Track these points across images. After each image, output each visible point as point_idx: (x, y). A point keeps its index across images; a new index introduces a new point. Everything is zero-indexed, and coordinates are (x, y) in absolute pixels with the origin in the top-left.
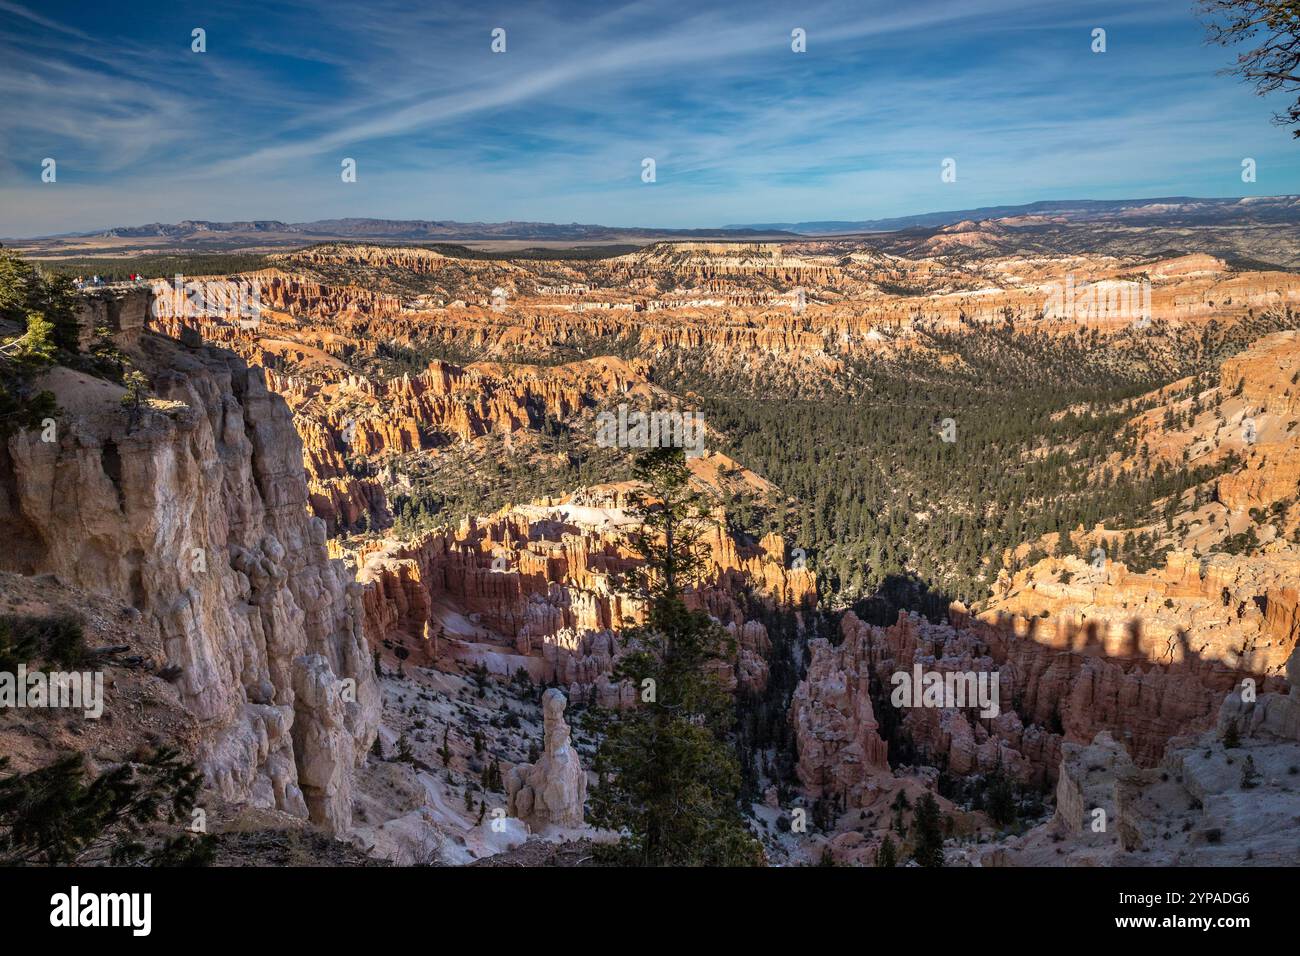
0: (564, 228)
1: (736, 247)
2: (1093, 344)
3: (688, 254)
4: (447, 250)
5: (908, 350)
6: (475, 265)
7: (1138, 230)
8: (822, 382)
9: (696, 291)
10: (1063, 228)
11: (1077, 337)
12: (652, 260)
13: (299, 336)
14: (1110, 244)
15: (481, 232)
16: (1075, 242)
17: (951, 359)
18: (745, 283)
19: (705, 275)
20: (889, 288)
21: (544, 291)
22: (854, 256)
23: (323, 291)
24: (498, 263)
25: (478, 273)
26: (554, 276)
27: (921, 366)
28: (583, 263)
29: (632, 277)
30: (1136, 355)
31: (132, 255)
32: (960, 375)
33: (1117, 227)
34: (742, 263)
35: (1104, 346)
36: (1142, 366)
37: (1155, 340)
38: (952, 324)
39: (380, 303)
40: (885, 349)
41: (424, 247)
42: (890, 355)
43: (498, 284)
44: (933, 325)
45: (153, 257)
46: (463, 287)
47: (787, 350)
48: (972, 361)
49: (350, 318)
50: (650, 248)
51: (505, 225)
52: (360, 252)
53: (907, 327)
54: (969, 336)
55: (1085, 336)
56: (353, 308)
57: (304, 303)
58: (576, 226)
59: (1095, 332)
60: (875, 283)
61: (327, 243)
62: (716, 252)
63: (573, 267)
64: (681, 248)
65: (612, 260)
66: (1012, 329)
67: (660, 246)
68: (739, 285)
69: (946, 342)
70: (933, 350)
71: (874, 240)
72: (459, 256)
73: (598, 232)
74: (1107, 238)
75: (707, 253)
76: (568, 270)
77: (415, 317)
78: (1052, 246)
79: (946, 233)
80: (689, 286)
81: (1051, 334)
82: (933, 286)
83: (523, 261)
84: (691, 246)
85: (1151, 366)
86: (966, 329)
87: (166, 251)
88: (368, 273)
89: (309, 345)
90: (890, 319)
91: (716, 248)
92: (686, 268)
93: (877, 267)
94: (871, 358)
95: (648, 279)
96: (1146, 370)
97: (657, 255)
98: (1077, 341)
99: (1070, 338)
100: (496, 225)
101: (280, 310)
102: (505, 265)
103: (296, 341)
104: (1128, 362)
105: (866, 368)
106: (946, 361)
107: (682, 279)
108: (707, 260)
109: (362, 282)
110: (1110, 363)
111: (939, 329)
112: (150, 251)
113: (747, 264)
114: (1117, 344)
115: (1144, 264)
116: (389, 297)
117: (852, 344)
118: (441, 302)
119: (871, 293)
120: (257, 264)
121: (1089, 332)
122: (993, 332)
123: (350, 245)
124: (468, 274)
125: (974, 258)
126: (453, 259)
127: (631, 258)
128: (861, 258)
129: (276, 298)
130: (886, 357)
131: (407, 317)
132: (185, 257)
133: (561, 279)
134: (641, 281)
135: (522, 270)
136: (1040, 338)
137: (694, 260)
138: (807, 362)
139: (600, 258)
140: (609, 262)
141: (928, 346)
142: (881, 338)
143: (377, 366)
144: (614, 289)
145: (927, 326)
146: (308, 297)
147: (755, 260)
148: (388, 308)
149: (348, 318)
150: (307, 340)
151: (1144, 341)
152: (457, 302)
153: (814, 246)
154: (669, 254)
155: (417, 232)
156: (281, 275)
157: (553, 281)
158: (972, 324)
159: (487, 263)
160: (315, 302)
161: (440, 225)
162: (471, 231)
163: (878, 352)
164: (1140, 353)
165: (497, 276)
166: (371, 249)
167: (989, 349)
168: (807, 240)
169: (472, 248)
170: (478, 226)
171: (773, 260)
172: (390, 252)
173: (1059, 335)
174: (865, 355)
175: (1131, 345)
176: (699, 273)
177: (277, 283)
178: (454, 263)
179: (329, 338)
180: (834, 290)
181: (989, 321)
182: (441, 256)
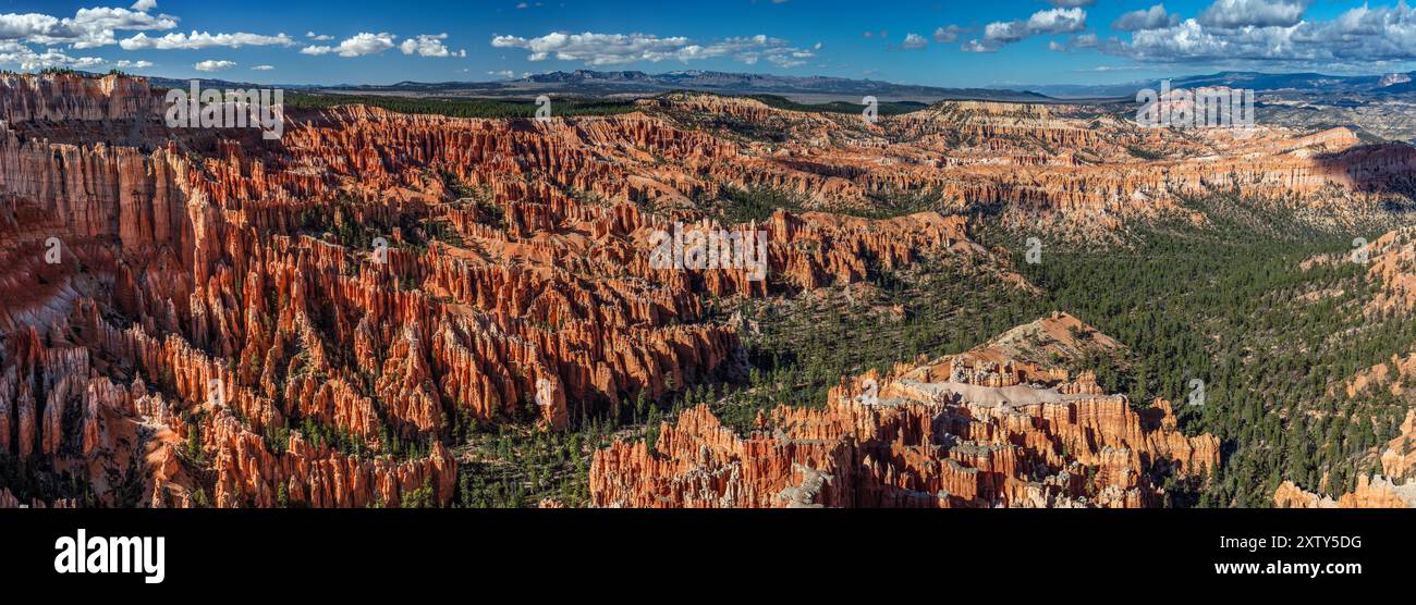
0: (858, 83)
1: (1010, 107)
2: (1297, 204)
3: (970, 112)
4: (772, 100)
5: (1165, 210)
6: (794, 116)
8: (1106, 238)
9: (978, 149)
11: (1286, 198)
12: (942, 118)
13: (657, 174)
15: (790, 84)
17: (1199, 218)
18: (1018, 143)
19: (985, 134)
20: (1135, 152)
21: (852, 143)
22: (1101, 120)
23: (676, 135)
24: (813, 115)
25: (797, 123)
26: (857, 129)
27: (1177, 223)
28: (881, 117)
29: (923, 133)
30: (1327, 213)
32: (1206, 232)
34: (1015, 123)
35: (1305, 206)
37: (1337, 200)
38: (1194, 186)
39: (721, 147)
40: (1147, 208)
41: (753, 97)
42: (1152, 214)
43: (814, 135)
44: (1180, 187)
47: (1074, 209)
48: (1213, 218)
49: (697, 160)
50: (938, 105)
51: (810, 79)
52: (703, 100)
53: (1162, 188)
54: (1208, 197)
55: (1291, 197)
56: (699, 151)
57: (661, 144)
58: (867, 82)
59: (1298, 194)
60: (1124, 146)
61: (678, 91)
62: (994, 111)
64: (965, 106)
65: (906, 116)
66: (1238, 191)
67: (947, 103)
68: (1014, 144)
69: (1191, 202)
70: (1185, 209)
71: (1109, 104)
72: (780, 107)
75: (986, 112)
77: (749, 162)
80: (972, 144)
81: (1267, 195)
82: (1168, 151)
83: (831, 114)
84: (973, 105)
86: (1206, 193)
88: (710, 119)
89: (666, 183)
90: (1148, 181)
91: (994, 107)
92: (969, 126)
93: (1120, 131)
94: (1137, 216)
95: (937, 136)
97: (944, 113)
98: (1286, 202)
99: (1281, 200)
100: (804, 79)
101: (642, 149)
102: (818, 117)
103: (655, 179)
104: (1324, 219)
105: (1137, 224)
106: (1196, 219)
107: (966, 136)
108: (987, 119)
109: (706, 127)
110: (1311, 220)
111: (1185, 190)
113: (1020, 124)
114: (1314, 204)
116: (728, 143)
117: (1121, 203)
119: (1122, 155)
120: (626, 107)
121: (1294, 193)
122: (1225, 194)
123: (695, 93)
124: (789, 124)
126: (776, 110)
127: (922, 115)
128: (1108, 122)
129: (640, 138)
130: (1149, 215)
131: (742, 162)
133: (864, 133)
134: (931, 137)
135: (832, 123)
137: (976, 118)
138: (1092, 220)
139: (894, 114)
140: (903, 117)
141: (1181, 206)
142: (1145, 198)
143: (719, 207)
144: (908, 144)
145: (1175, 187)
146: (664, 139)
147: (1026, 120)
148: (727, 153)
149: (694, 161)
150: (663, 178)
151: (1331, 201)
152: (784, 149)
153: (1063, 109)
154: (955, 111)
155: (743, 85)
156: (645, 118)
157: (857, 134)
158: (1210, 187)
159: (803, 114)
160: (670, 143)
161: (759, 77)
163: (1143, 211)
164: (1330, 211)
165: (812, 128)
166: (712, 97)
167: (1223, 208)
168: (1057, 102)
169: (791, 100)
170: (788, 80)
171: (1041, 121)
172: (726, 101)
173: (1273, 197)
174: (1133, 213)
175: (1323, 205)
176: (980, 132)
177: (641, 125)
178: (776, 114)
179: (681, 177)
180: (1091, 152)
181: (1221, 184)
182: (766, 107)
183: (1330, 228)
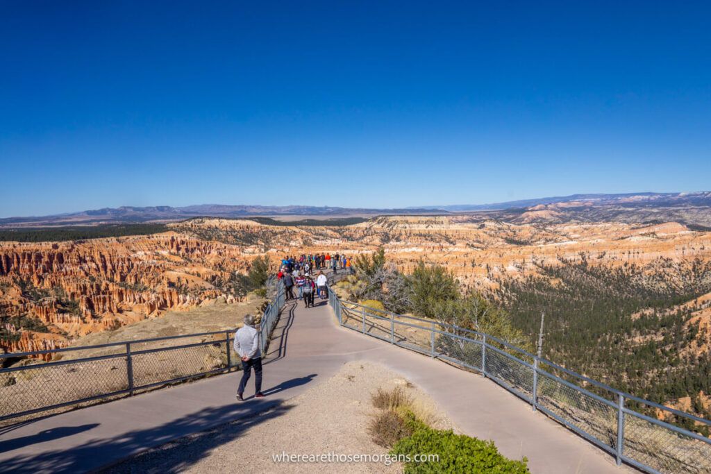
0: (320, 209)
1: (424, 219)
2: (633, 272)
3: (396, 222)
4: (263, 220)
5: (531, 277)
6: (278, 229)
7: (630, 209)
8: (488, 296)
9: (402, 243)
10: (591, 209)
11: (624, 268)
12: (376, 226)
13: (187, 269)
14: (618, 217)
15: (276, 211)
16: (599, 215)
17: (557, 281)
18: (430, 238)
19: (406, 234)
20: (510, 241)
21: (317, 243)
22: (486, 223)
23: (198, 244)
24: (289, 227)
25: (281, 233)
26: (321, 234)
27: (540, 285)
28: (337, 228)
29: (365, 235)
30: (658, 278)
31: (94, 224)
32: (562, 291)
33: (619, 208)
34: (427, 227)
35: (640, 273)
36: (663, 285)
37: (667, 270)
38: (553, 261)
39: (230, 250)
40: (519, 276)
41: (250, 219)
42: (521, 279)
43: (292, 239)
44: (542, 262)
45: (105, 225)
46: (273, 241)
48: (568, 282)
49: (213, 259)
50: (374, 219)
51: (288, 207)
52: (215, 223)
53: (528, 263)
54: (563, 268)
55: (628, 267)
56: (214, 253)
57: (187, 250)
58: (326, 208)
59: (633, 265)
60: (502, 238)
61: (198, 217)
62: (412, 221)
63: (332, 229)
64: (392, 219)
65: (353, 226)
66: (586, 264)
67: (380, 218)
68: (426, 239)
69: (549, 271)
70: (546, 276)
71: (492, 215)
72: (269, 224)
73: (340, 211)
74: (617, 214)
75: (407, 222)
76: (329, 232)
77: (249, 258)
78: (588, 218)
79: (532, 211)
80: (398, 240)
81: (609, 267)
82: (533, 240)
83: (304, 227)
84: (398, 218)
85: (667, 284)
86: (561, 265)
87: (111, 222)
88: (221, 233)
89: (193, 274)
90: (518, 258)
91: (411, 219)
92: (395, 231)
93: (499, 229)
94: (511, 281)
95: (374, 236)
96: (665, 287)
97: (379, 223)
98: (624, 271)
99: (619, 269)
100: (283, 207)
101: (175, 254)
102: (294, 229)
103: (185, 272)
104: (655, 282)
105: (511, 286)
106: (554, 282)
107: (394, 236)
108: (407, 225)
109: (219, 238)
110: (644, 282)
111: (545, 264)
112: (103, 223)
113: (430, 228)
114: (647, 272)
115: (643, 227)
116: (235, 247)
117: (500, 273)
118: (263, 250)
119: (501, 243)
120: (161, 229)
121: (630, 265)
122: (575, 266)
123: (210, 218)
124: (275, 234)
125: (551, 224)
126: (265, 226)
127: (364, 225)
128: (490, 225)
129: (172, 247)
130: (519, 280)
131: (244, 258)
132: (122, 225)
133: (325, 236)
134: (370, 237)
135: (304, 232)
136: (603, 269)
137: (400, 225)
138: (478, 284)
139: (346, 225)
140: (352, 227)
141: (543, 274)
142: (516, 269)
143: (230, 287)
144: (355, 242)
145: (539, 262)
146: (190, 247)
147: (434, 225)
148: (234, 253)
149: (212, 257)
150: (191, 272)
151: (661, 270)
152: (272, 249)
153: (460, 218)
154: (386, 222)
155: (242, 212)
156: (176, 235)
157: (321, 237)
158: (564, 261)
159: (285, 228)
160: (193, 250)
161: (253, 207)
162: (270, 211)
163: (515, 278)
164: (660, 277)
165: (291, 235)
166: (221, 220)
167: (574, 275)
168: (456, 215)
169: (276, 220)
170: (273, 208)
171: (444, 226)
172: (232, 222)
173: (613, 267)
174: (508, 279)
175: (654, 273)
176: (403, 233)
177: (173, 240)
178: (266, 228)
179: (203, 270)
180: (479, 242)
181: (573, 259)
182: (259, 224)
183: (661, 290)
